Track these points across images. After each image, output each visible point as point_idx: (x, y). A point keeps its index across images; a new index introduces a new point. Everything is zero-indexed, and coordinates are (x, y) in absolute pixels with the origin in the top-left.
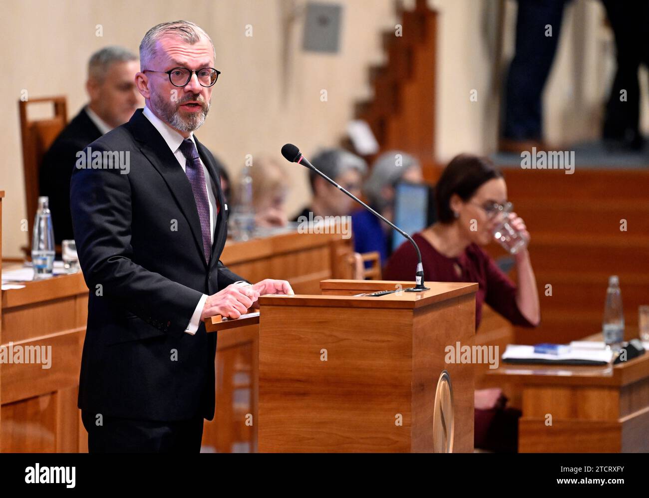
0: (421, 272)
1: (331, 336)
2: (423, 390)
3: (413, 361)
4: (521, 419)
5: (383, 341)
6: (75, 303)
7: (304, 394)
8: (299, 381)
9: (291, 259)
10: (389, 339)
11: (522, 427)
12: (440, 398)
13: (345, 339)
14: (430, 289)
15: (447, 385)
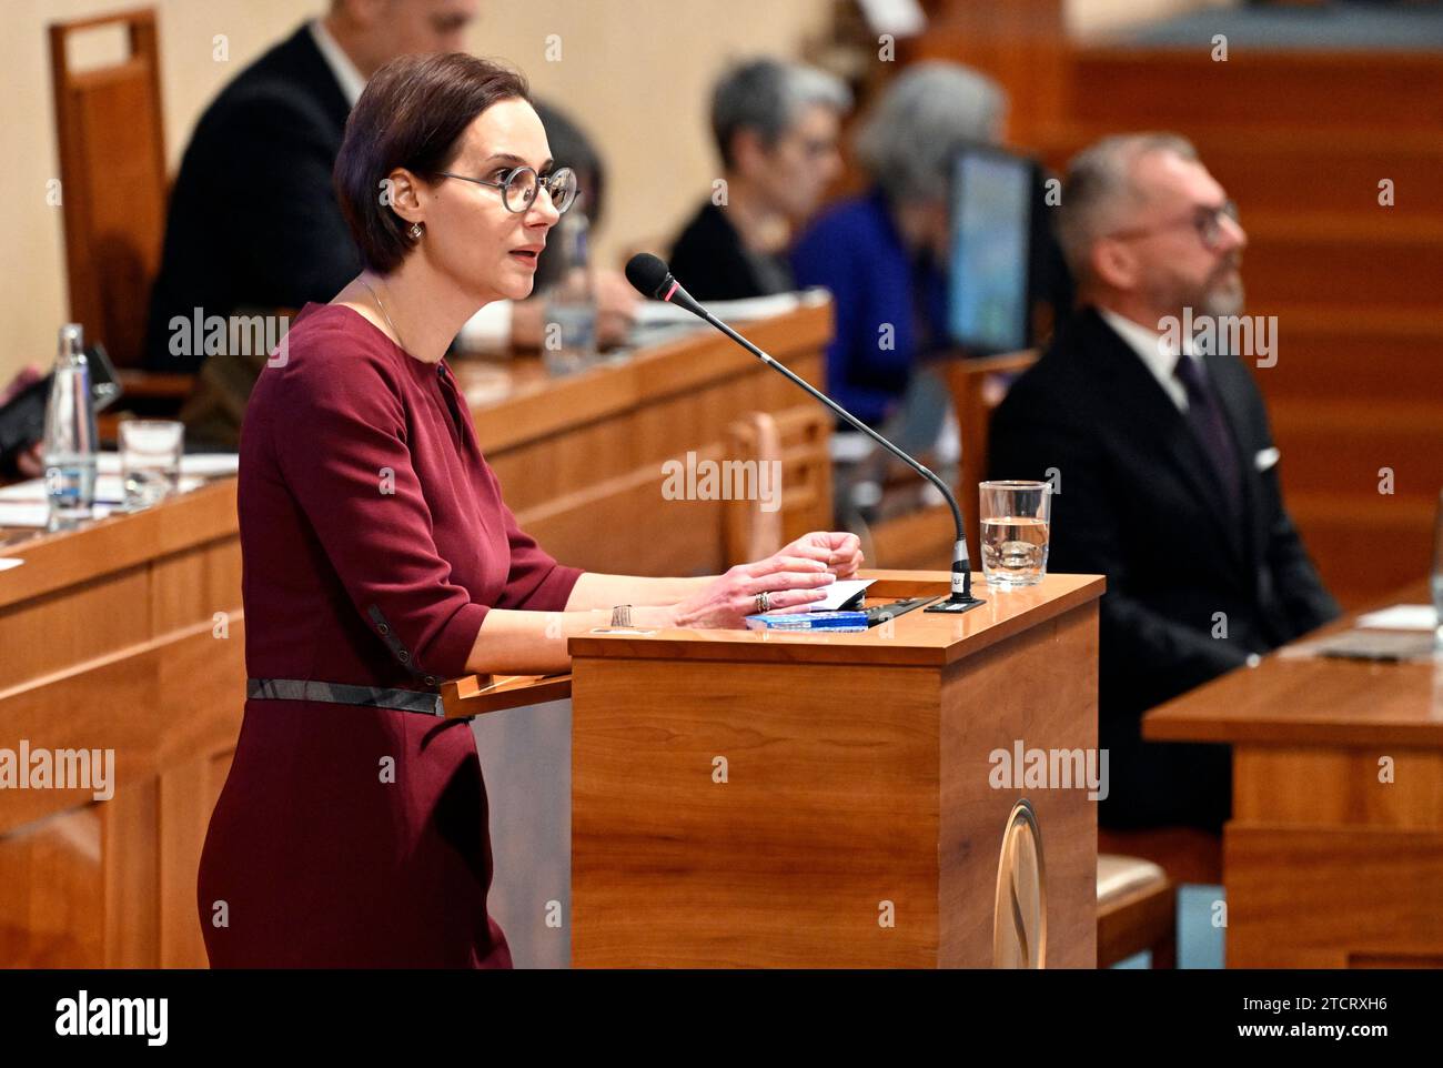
0: (963, 561)
1: (740, 731)
2: (966, 856)
3: (942, 794)
4: (1230, 827)
5: (871, 745)
6: (150, 581)
7: (680, 871)
8: (666, 839)
9: (685, 408)
10: (884, 740)
11: (1230, 845)
12: (1012, 865)
13: (780, 739)
14: (984, 602)
15: (1029, 836)
